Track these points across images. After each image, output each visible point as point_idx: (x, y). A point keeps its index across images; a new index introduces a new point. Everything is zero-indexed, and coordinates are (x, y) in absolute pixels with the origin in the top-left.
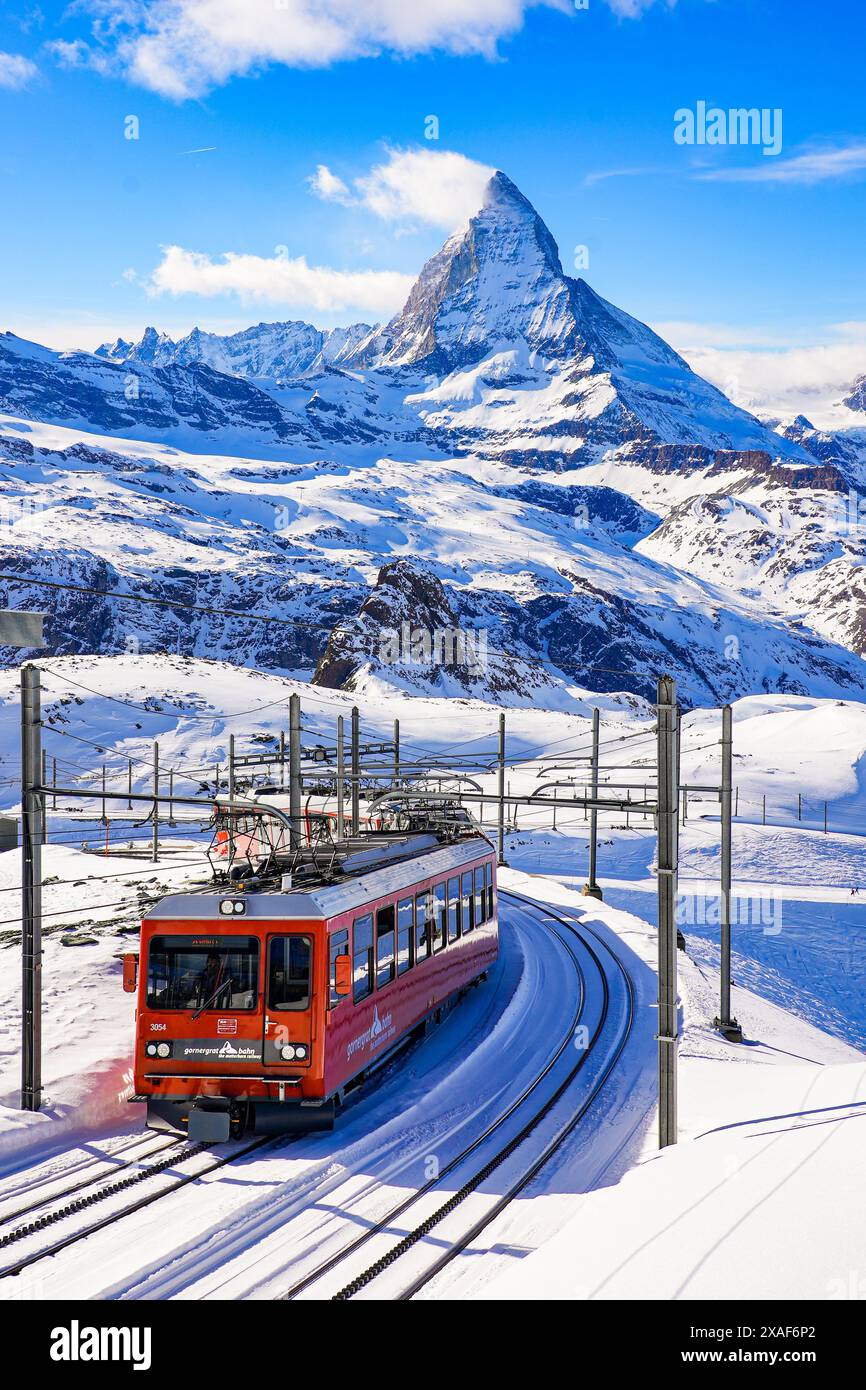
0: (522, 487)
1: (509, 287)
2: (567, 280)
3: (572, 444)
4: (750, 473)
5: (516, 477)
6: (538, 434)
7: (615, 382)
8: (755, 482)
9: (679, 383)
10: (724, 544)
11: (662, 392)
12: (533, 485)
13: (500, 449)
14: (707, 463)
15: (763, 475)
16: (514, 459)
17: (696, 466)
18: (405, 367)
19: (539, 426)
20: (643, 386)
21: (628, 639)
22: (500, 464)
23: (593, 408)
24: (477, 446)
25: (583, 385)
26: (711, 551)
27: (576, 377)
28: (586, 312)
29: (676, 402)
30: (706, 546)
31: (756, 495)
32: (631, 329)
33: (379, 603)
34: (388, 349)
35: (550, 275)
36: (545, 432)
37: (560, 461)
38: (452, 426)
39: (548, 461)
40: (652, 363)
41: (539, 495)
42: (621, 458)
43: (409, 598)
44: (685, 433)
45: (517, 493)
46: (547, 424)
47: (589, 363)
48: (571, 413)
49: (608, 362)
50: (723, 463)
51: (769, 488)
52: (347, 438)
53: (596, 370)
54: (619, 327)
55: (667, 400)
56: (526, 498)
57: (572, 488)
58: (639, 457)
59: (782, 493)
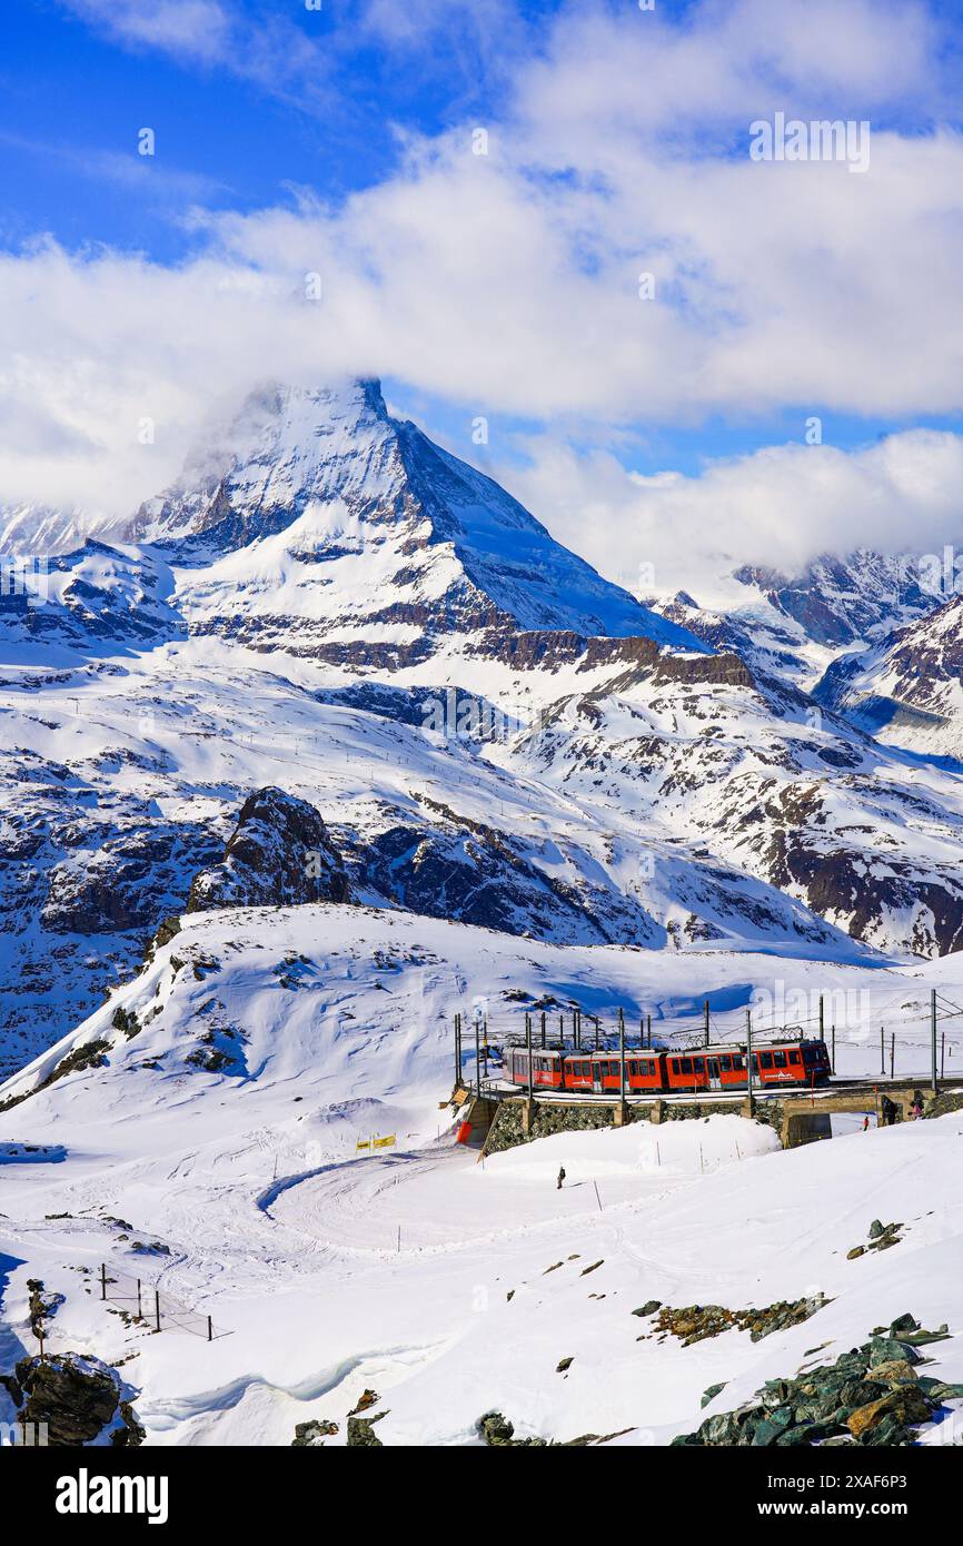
0: (351, 690)
1: (321, 434)
2: (393, 423)
3: (409, 633)
4: (633, 666)
5: (339, 677)
6: (365, 622)
7: (460, 553)
8: (639, 677)
9: (537, 552)
10: (607, 756)
11: (516, 565)
12: (367, 688)
13: (317, 642)
14: (578, 654)
15: (649, 667)
16: (334, 654)
17: (564, 657)
18: (190, 539)
19: (365, 612)
20: (493, 558)
21: (503, 879)
22: (317, 662)
23: (433, 588)
24: (285, 638)
25: (420, 558)
26: (590, 764)
27: (410, 548)
28: (419, 465)
29: (536, 577)
30: (584, 759)
31: (642, 693)
32: (474, 485)
33: (250, 842)
34: (164, 516)
35: (372, 416)
36: (376, 618)
37: (394, 656)
38: (254, 613)
39: (379, 655)
40: (502, 527)
41: (373, 700)
42: (470, 650)
43: (283, 834)
44: (548, 617)
45: (347, 697)
46: (376, 609)
47: (426, 529)
48: (406, 594)
49: (449, 528)
50: (600, 655)
51: (658, 683)
52: (119, 632)
53: (434, 539)
54: (458, 482)
55: (524, 575)
56: (357, 705)
57: (414, 689)
58: (491, 649)
59: (673, 690)
